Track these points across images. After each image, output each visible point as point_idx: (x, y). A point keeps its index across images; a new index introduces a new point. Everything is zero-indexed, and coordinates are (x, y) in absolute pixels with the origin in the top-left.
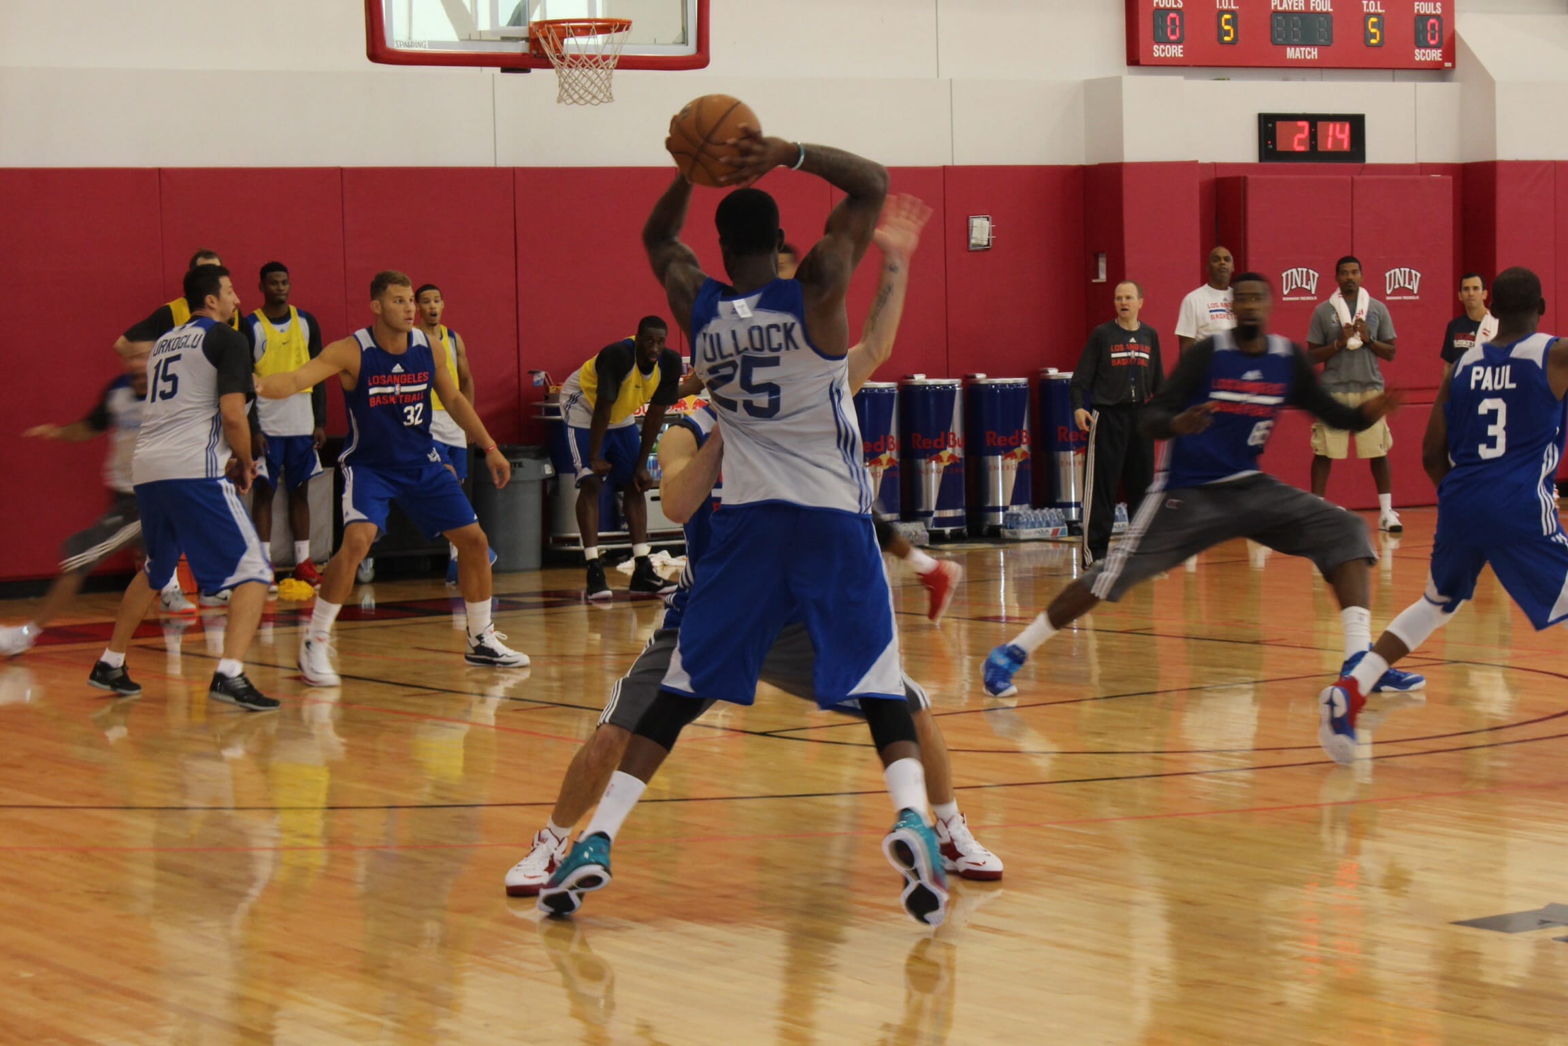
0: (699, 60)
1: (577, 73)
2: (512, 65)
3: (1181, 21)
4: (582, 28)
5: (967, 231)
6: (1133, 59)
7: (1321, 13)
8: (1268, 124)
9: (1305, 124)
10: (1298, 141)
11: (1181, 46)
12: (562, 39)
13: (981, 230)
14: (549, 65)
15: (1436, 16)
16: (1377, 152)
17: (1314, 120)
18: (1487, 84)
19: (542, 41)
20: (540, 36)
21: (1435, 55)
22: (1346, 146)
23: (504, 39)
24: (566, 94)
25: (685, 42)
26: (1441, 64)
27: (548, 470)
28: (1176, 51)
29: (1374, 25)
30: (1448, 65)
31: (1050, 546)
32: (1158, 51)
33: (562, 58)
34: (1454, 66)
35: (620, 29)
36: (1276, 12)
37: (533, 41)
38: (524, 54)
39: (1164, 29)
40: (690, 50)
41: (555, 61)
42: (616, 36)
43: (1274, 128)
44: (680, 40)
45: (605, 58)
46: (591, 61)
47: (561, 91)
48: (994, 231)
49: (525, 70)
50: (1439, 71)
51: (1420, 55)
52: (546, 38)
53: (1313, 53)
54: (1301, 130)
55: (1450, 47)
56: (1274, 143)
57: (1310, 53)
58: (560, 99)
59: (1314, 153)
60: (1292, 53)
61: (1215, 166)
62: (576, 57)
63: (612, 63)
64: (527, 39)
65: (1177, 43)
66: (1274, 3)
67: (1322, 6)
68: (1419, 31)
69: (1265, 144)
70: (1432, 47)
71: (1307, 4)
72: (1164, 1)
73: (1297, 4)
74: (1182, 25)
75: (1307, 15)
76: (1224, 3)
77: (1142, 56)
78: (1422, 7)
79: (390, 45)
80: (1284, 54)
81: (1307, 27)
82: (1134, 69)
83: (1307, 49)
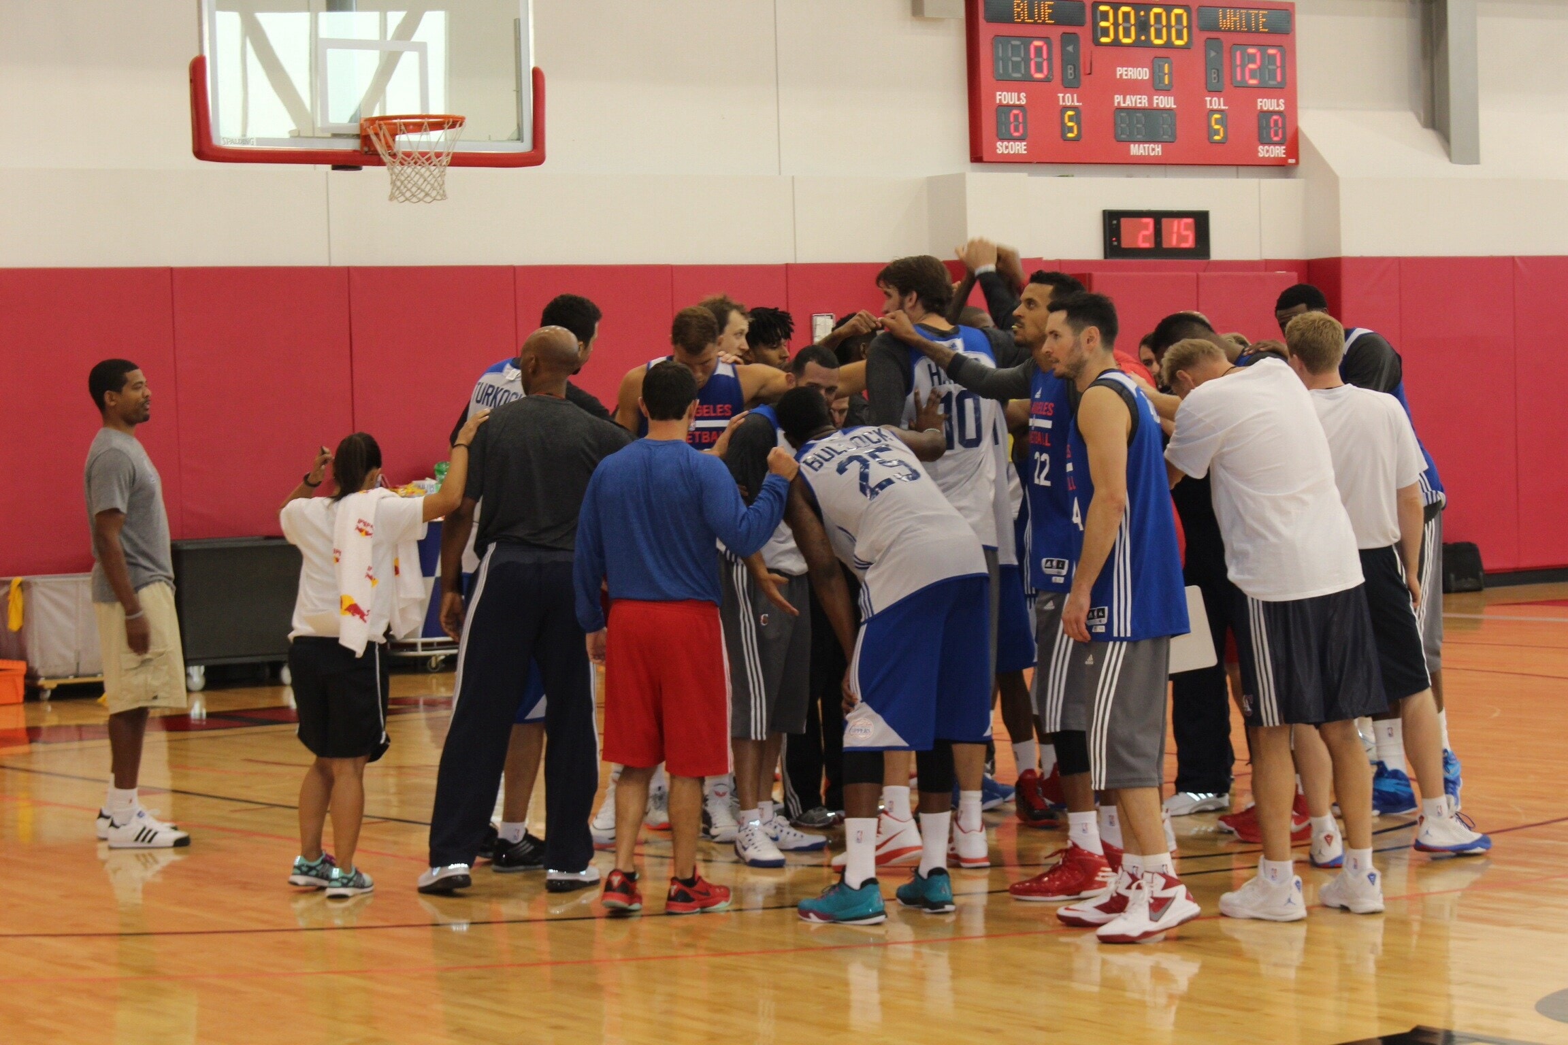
0: (535, 157)
1: (409, 170)
2: (343, 162)
3: (1024, 117)
4: (415, 124)
5: (810, 329)
6: (977, 156)
7: (1165, 109)
8: (1113, 221)
9: (1149, 221)
10: (1142, 238)
11: (1025, 143)
12: (393, 135)
14: (380, 162)
15: (1279, 113)
16: (1221, 249)
17: (1158, 217)
18: (1331, 181)
19: (374, 138)
20: (371, 132)
21: (1278, 151)
22: (1189, 243)
23: (335, 136)
24: (398, 191)
25: (520, 138)
26: (1285, 160)
28: (1019, 148)
29: (1217, 121)
30: (1292, 161)
32: (1002, 148)
33: (394, 156)
34: (1297, 163)
35: (453, 126)
36: (1120, 109)
37: (365, 139)
38: (355, 151)
39: (1007, 126)
40: (525, 146)
41: (386, 158)
42: (451, 133)
43: (1118, 225)
44: (515, 136)
45: (438, 155)
46: (426, 158)
47: (393, 189)
49: (356, 167)
50: (1283, 167)
51: (1264, 152)
52: (377, 134)
53: (1157, 150)
54: (1146, 227)
55: (1293, 144)
56: (1119, 240)
57: (1153, 150)
58: (392, 197)
59: (1159, 250)
60: (1136, 150)
61: (1060, 263)
62: (408, 155)
63: (446, 160)
64: (358, 136)
65: (1020, 139)
66: (1118, 99)
67: (1165, 102)
68: (1265, 130)
69: (1111, 242)
70: (1275, 144)
71: (1150, 101)
72: (1006, 97)
73: (1141, 101)
74: (1025, 122)
75: (1150, 112)
76: (1068, 99)
77: (985, 152)
78: (1265, 104)
79: (217, 142)
80: (1128, 150)
81: (1150, 124)
82: (977, 166)
83: (1151, 146)
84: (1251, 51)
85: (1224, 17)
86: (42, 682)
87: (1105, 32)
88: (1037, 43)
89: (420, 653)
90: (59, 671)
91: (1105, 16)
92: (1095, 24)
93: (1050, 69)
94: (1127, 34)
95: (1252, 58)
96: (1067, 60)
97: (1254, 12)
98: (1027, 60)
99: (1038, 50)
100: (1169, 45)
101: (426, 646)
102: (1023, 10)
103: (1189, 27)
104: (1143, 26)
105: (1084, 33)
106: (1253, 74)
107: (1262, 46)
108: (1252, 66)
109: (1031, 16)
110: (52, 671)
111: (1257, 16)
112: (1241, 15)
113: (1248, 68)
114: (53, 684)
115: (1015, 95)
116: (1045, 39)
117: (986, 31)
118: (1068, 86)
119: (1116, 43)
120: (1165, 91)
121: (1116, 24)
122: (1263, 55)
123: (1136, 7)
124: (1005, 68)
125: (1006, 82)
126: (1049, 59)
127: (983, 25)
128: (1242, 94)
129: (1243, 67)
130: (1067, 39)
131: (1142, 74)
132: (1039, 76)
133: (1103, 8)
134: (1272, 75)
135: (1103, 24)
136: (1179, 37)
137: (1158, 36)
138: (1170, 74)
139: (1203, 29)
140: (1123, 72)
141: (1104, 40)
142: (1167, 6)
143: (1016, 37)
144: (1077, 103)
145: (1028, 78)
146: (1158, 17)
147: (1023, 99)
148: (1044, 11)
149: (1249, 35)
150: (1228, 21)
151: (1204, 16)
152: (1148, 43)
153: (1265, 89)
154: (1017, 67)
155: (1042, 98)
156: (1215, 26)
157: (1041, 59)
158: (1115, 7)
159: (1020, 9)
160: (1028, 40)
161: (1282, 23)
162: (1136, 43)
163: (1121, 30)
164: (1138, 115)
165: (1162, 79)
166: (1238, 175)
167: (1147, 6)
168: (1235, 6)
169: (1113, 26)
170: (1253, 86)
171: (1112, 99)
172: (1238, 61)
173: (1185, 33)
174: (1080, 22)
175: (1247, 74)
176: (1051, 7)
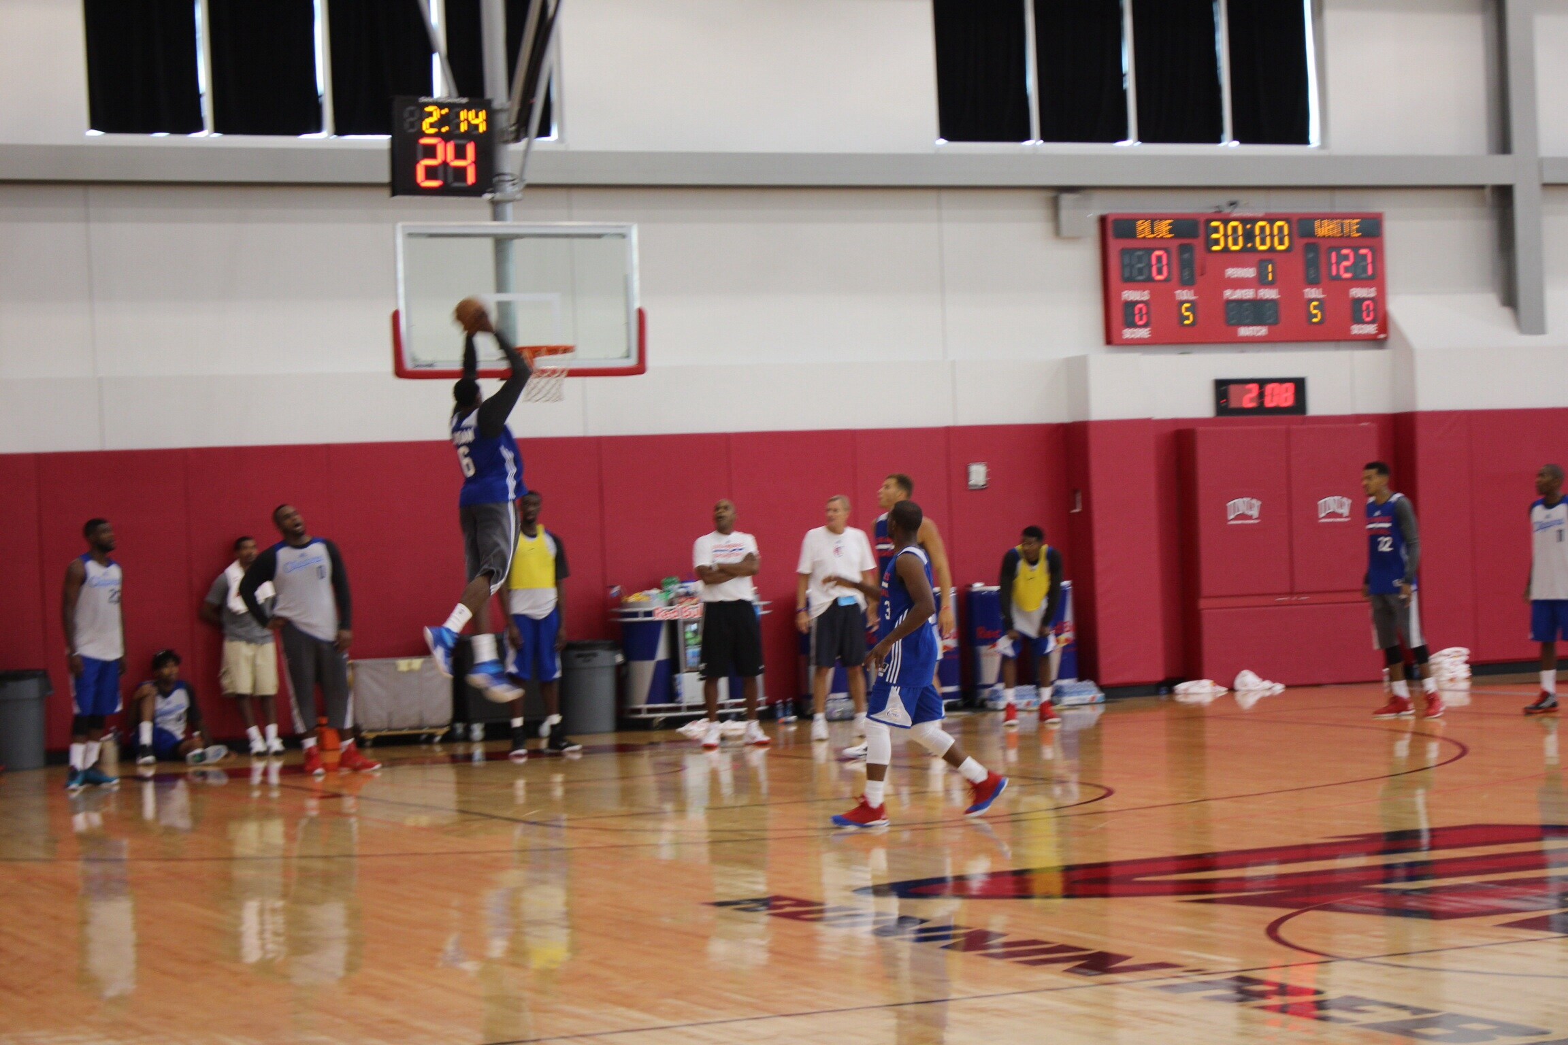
0: (639, 369)
3: (1148, 311)
5: (966, 475)
6: (1110, 338)
7: (1269, 300)
8: (1222, 387)
9: (1254, 388)
10: (1248, 400)
11: (1148, 329)
13: (978, 474)
15: (1371, 299)
16: (1317, 406)
17: (1262, 383)
18: (1408, 352)
21: (1371, 329)
22: (1290, 402)
25: (625, 357)
26: (1376, 336)
27: (619, 658)
28: (1144, 333)
29: (1315, 308)
30: (1382, 336)
32: (1129, 333)
34: (1385, 339)
35: (565, 352)
36: (1229, 302)
39: (1133, 315)
42: (568, 356)
43: (1227, 389)
44: (622, 356)
45: (561, 370)
48: (988, 474)
50: (1376, 342)
51: (1357, 329)
53: (1262, 331)
54: (1250, 391)
55: (1383, 323)
56: (1227, 401)
57: (1259, 331)
59: (1261, 409)
60: (1244, 331)
61: (1176, 421)
65: (1145, 326)
66: (1229, 294)
67: (1269, 294)
68: (1356, 311)
69: (1221, 403)
70: (1366, 323)
71: (1256, 293)
72: (1130, 295)
73: (1248, 294)
74: (1148, 314)
75: (1257, 303)
76: (1184, 294)
77: (1115, 337)
78: (1358, 292)
79: (409, 365)
80: (1236, 333)
81: (1256, 311)
82: (1110, 347)
83: (1258, 328)
84: (1345, 251)
85: (1321, 226)
86: (364, 734)
87: (1217, 242)
88: (1159, 253)
89: (644, 715)
90: (378, 726)
91: (1216, 230)
92: (1208, 236)
93: (1169, 272)
94: (1235, 243)
95: (1346, 257)
96: (1186, 265)
97: (1347, 221)
98: (1150, 266)
99: (1159, 258)
100: (1272, 249)
101: (650, 711)
102: (1145, 228)
103: (1290, 236)
104: (1249, 236)
105: (1198, 243)
106: (1347, 269)
107: (1355, 249)
108: (1346, 263)
109: (1152, 231)
110: (372, 726)
111: (1350, 225)
112: (1335, 224)
113: (1343, 267)
114: (372, 736)
115: (1139, 293)
116: (1165, 250)
117: (1115, 245)
118: (1186, 284)
119: (1226, 249)
120: (1270, 285)
121: (1226, 236)
122: (1356, 254)
123: (1243, 221)
124: (1131, 274)
125: (1130, 281)
126: (1169, 265)
127: (1112, 241)
128: (1337, 286)
129: (1338, 264)
130: (1184, 248)
132: (1159, 277)
133: (1214, 224)
134: (1365, 269)
135: (1214, 236)
136: (1281, 243)
137: (1263, 242)
138: (1273, 272)
139: (1303, 236)
140: (1233, 272)
141: (1215, 248)
142: (1271, 220)
143: (1139, 249)
144: (1192, 298)
145: (1150, 279)
146: (1262, 229)
147: (1144, 295)
148: (1164, 228)
149: (1343, 240)
150: (1324, 229)
151: (1302, 226)
152: (1254, 249)
153: (1357, 281)
154: (1140, 271)
155: (1163, 294)
156: (1311, 234)
157: (1161, 265)
158: (1226, 222)
159: (1143, 228)
160: (1150, 250)
161: (1372, 229)
162: (1244, 250)
163: (1230, 240)
164: (1245, 305)
165: (1267, 276)
166: (1338, 348)
167: (1254, 221)
168: (1331, 217)
169: (1223, 237)
170: (1347, 279)
171: (1221, 294)
172: (1334, 260)
173: (1286, 240)
174: (1194, 235)
175: (1342, 270)
176: (1170, 224)
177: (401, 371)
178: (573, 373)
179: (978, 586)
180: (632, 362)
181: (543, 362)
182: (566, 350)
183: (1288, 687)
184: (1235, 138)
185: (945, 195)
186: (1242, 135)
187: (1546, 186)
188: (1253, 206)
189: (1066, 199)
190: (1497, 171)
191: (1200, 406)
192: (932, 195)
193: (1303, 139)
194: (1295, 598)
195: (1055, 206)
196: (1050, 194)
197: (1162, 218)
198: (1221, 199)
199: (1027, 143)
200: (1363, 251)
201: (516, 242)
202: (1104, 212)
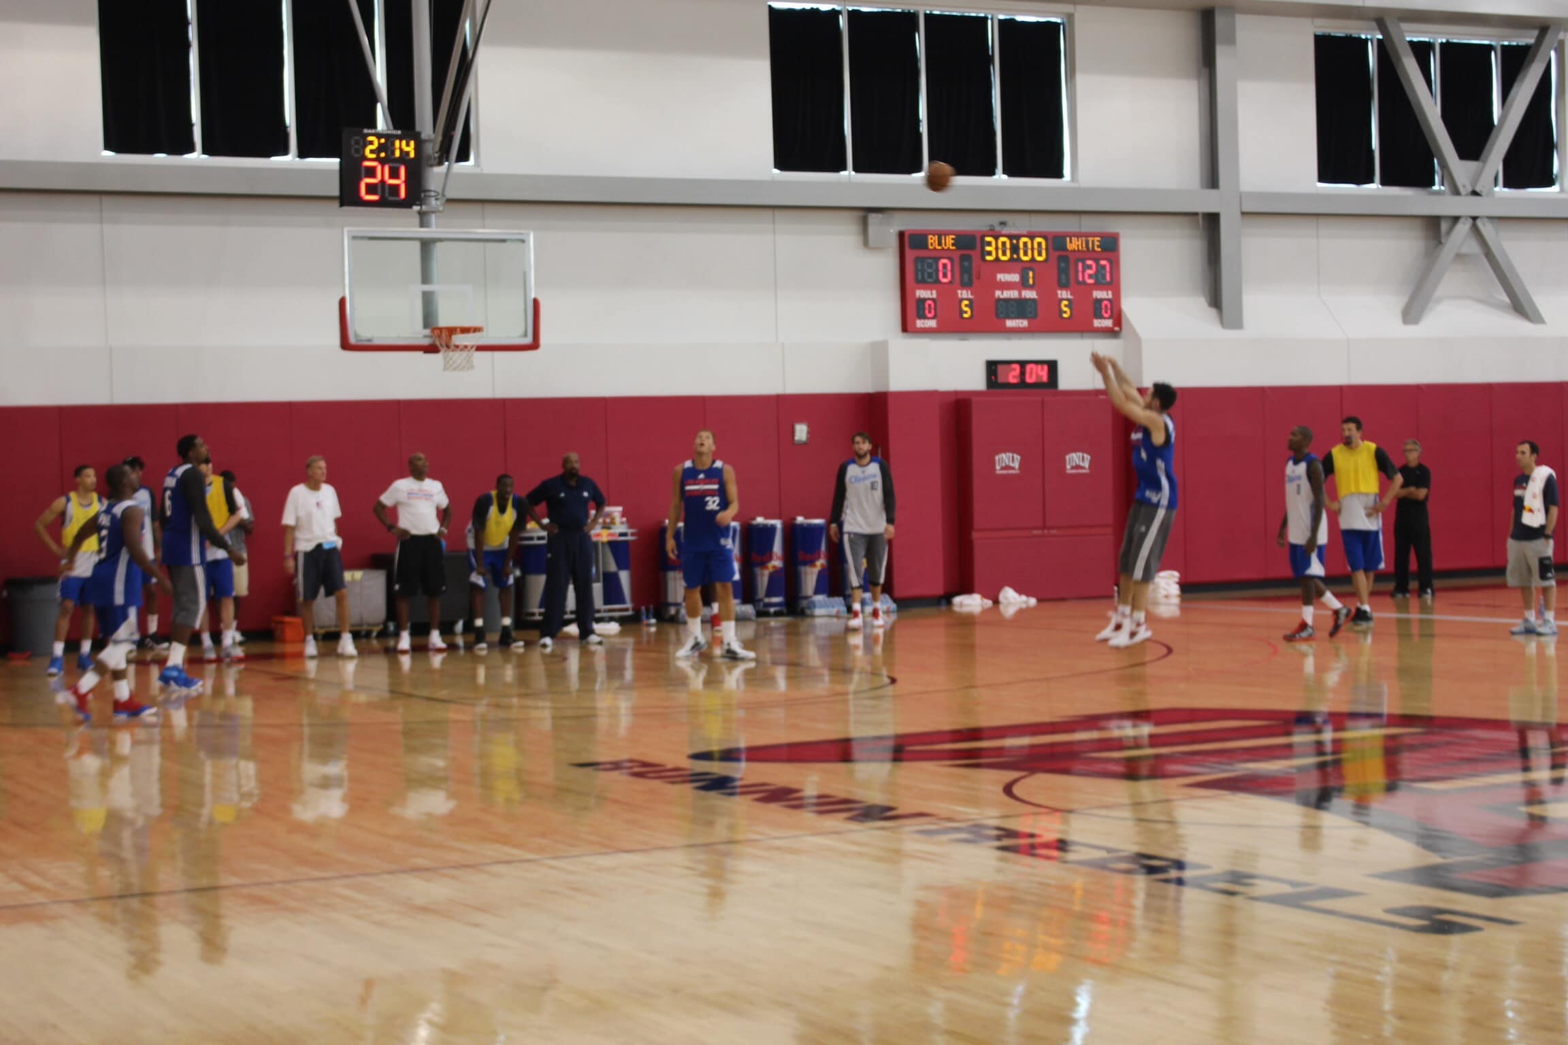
0: (535, 345)
3: (935, 306)
5: (793, 432)
6: (906, 327)
7: (1030, 299)
8: (992, 367)
9: (1017, 367)
10: (1012, 377)
11: (935, 321)
13: (801, 432)
15: (1108, 300)
16: (1066, 382)
17: (1023, 364)
18: (1137, 340)
19: (436, 338)
21: (1108, 323)
22: (1045, 379)
23: (424, 336)
24: (448, 365)
25: (523, 336)
26: (1112, 328)
28: (932, 323)
29: (1065, 306)
30: (1117, 329)
31: (835, 620)
32: (920, 323)
34: (1121, 329)
36: (999, 300)
39: (924, 309)
41: (443, 348)
42: (477, 334)
43: (996, 368)
47: (446, 364)
48: (809, 433)
50: (1112, 333)
51: (1097, 323)
52: (439, 336)
53: (1024, 323)
54: (1014, 370)
55: (1118, 318)
56: (996, 377)
57: (1022, 323)
59: (1023, 384)
60: (1010, 323)
61: (956, 393)
63: (474, 348)
65: (933, 318)
66: (998, 293)
67: (1030, 294)
68: (1097, 309)
69: (991, 378)
70: (1105, 318)
71: (1020, 294)
72: (922, 293)
73: (1013, 294)
74: (935, 309)
75: (1021, 302)
76: (964, 294)
77: (909, 327)
78: (1098, 294)
79: (352, 340)
80: (1004, 324)
81: (1020, 308)
82: (905, 334)
83: (1020, 321)
84: (1089, 262)
85: (1071, 242)
87: (990, 253)
88: (945, 261)
91: (989, 244)
92: (983, 249)
93: (952, 276)
94: (1004, 254)
95: (1090, 267)
96: (965, 271)
97: (1090, 239)
98: (937, 271)
99: (945, 266)
100: (1033, 259)
102: (935, 241)
103: (1047, 249)
104: (1015, 249)
105: (975, 254)
106: (1090, 276)
107: (1096, 261)
108: (1090, 272)
109: (940, 244)
111: (1093, 242)
112: (1082, 240)
113: (1087, 274)
115: (929, 292)
116: (950, 259)
117: (910, 255)
118: (964, 286)
119: (997, 259)
120: (1031, 287)
121: (997, 249)
122: (1097, 264)
123: (1010, 237)
124: (923, 277)
125: (922, 283)
126: (952, 271)
127: (908, 251)
128: (1083, 290)
129: (1083, 272)
130: (964, 258)
131: (1015, 278)
132: (945, 280)
133: (988, 239)
134: (1104, 276)
135: (988, 248)
136: (1040, 254)
137: (1026, 254)
138: (1033, 278)
139: (1056, 249)
140: (1001, 277)
141: (989, 258)
142: (1032, 237)
143: (930, 258)
144: (970, 296)
145: (938, 281)
146: (1025, 244)
147: (934, 295)
148: (949, 241)
149: (1088, 253)
150: (1074, 245)
151: (1056, 242)
152: (1019, 259)
153: (1099, 285)
154: (930, 275)
155: (948, 294)
156: (1065, 248)
157: (946, 270)
158: (996, 238)
159: (932, 241)
160: (937, 259)
161: (1110, 245)
162: (1011, 259)
163: (1000, 252)
164: (1012, 302)
165: (1028, 281)
166: (1082, 337)
167: (1018, 237)
168: (1078, 235)
169: (995, 250)
170: (1090, 284)
171: (994, 294)
172: (1080, 268)
173: (1044, 253)
174: (973, 248)
175: (1086, 276)
176: (952, 239)
177: (346, 345)
178: (481, 348)
179: (800, 519)
180: (528, 340)
181: (458, 339)
182: (476, 330)
183: (1039, 600)
184: (1004, 172)
185: (778, 213)
186: (1009, 171)
187: (1243, 213)
188: (1018, 225)
189: (873, 218)
190: (1207, 202)
191: (975, 381)
192: (769, 213)
193: (1059, 174)
194: (1046, 532)
195: (864, 224)
196: (861, 214)
197: (947, 233)
198: (994, 220)
199: (843, 173)
200: (1103, 262)
201: (439, 245)
202: (902, 228)
